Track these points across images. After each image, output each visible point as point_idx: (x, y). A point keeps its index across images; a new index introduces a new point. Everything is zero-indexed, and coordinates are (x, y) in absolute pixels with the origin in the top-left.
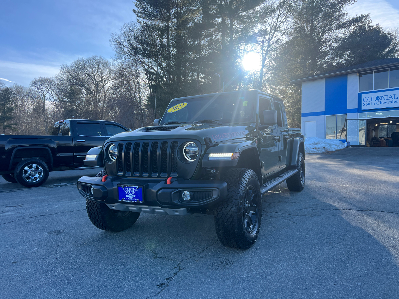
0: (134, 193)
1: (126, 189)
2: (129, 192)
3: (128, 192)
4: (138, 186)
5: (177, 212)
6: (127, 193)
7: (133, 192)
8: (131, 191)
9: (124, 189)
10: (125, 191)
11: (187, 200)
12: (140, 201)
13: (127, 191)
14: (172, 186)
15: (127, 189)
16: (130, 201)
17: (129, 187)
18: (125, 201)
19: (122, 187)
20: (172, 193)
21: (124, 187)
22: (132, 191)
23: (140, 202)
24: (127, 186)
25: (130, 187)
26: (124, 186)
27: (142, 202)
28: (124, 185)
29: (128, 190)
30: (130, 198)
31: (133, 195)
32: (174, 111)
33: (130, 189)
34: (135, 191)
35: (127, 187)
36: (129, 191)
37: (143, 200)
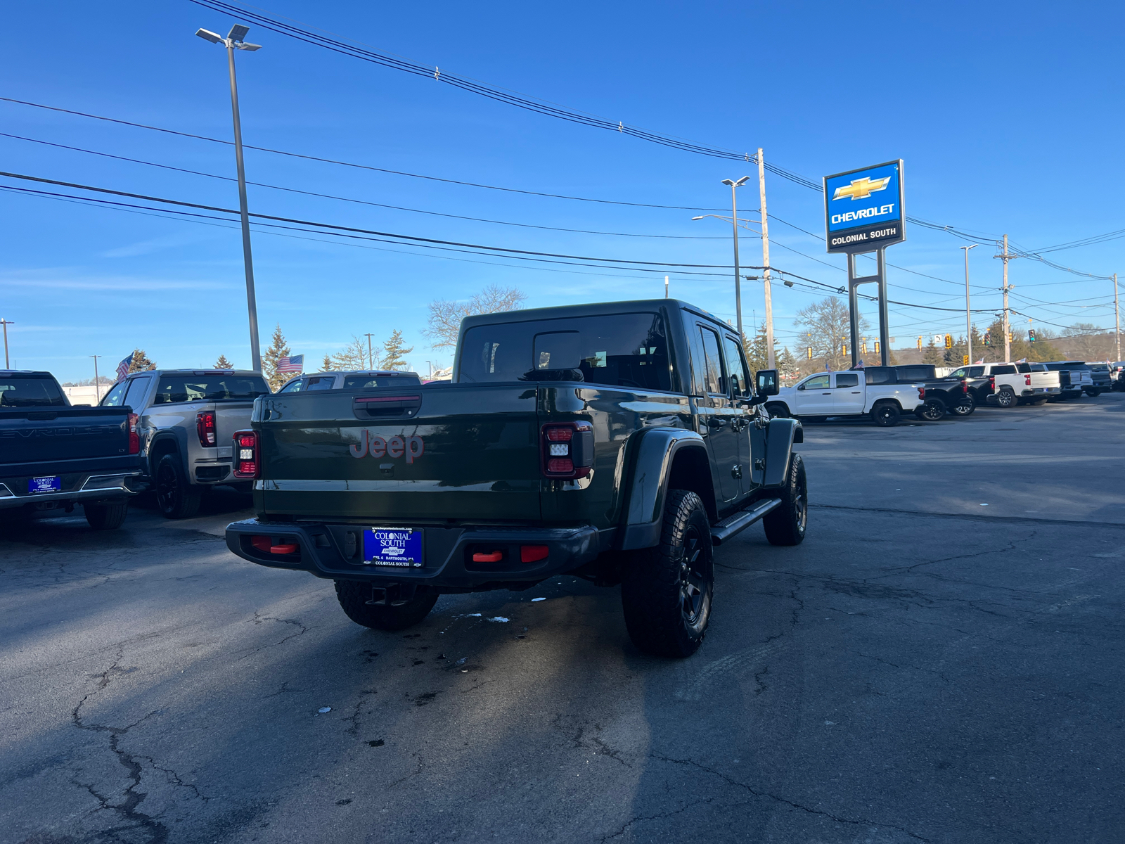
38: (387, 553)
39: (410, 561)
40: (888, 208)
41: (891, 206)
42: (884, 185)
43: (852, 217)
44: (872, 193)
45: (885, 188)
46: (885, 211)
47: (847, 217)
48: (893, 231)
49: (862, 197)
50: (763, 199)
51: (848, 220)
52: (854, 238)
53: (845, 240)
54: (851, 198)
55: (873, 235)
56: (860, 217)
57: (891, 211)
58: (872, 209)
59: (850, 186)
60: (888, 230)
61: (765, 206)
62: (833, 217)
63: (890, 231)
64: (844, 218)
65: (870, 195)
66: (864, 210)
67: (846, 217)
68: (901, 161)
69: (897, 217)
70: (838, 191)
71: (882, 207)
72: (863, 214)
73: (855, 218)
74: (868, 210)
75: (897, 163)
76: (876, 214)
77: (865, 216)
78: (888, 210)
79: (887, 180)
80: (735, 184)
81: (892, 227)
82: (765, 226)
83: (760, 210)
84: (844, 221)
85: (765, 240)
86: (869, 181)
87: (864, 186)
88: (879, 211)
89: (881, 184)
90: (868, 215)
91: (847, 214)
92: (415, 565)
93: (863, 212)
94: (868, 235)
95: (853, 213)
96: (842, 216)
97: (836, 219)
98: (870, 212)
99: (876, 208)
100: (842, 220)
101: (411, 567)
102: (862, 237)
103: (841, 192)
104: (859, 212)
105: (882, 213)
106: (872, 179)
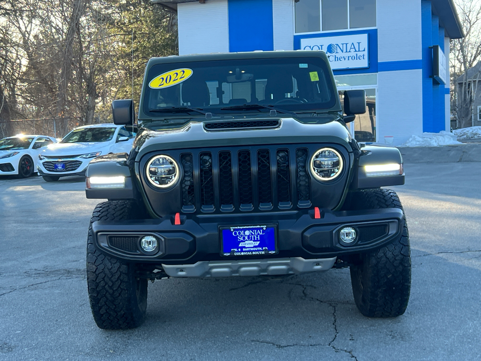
0: (257, 239)
1: (239, 233)
2: (246, 238)
3: (244, 238)
4: (265, 226)
5: (318, 264)
6: (242, 239)
7: (254, 237)
8: (250, 235)
9: (235, 233)
10: (238, 236)
11: (349, 241)
12: (270, 249)
13: (242, 236)
14: (324, 221)
15: (242, 233)
16: (250, 253)
17: (245, 230)
18: (239, 254)
19: (232, 230)
20: (334, 232)
21: (234, 230)
22: (252, 234)
23: (270, 252)
24: (241, 228)
25: (249, 229)
26: (236, 228)
27: (274, 252)
28: (237, 226)
29: (244, 234)
30: (247, 248)
31: (254, 243)
32: (165, 85)
33: (247, 233)
34: (259, 234)
35: (241, 230)
36: (246, 236)
37: (276, 248)
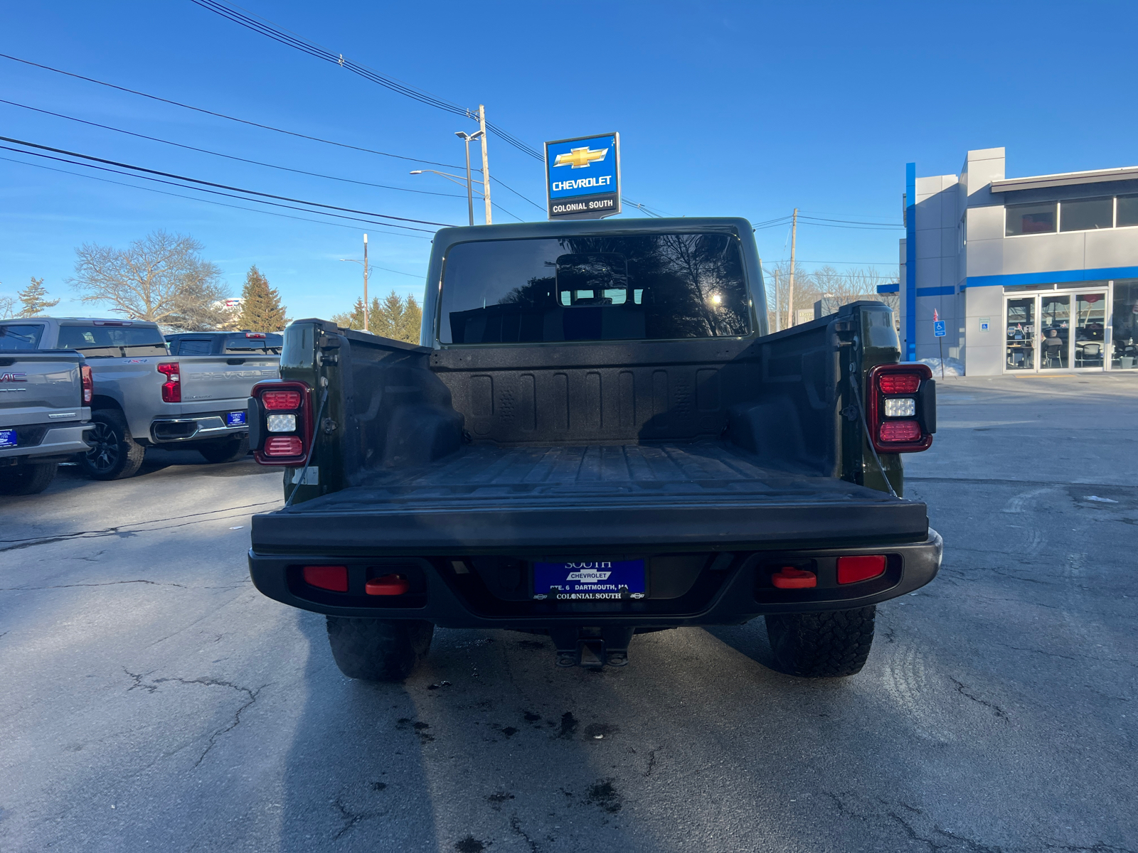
38: (577, 579)
39: (623, 590)
40: (606, 179)
41: (608, 177)
42: (603, 156)
43: (572, 186)
44: (591, 163)
45: (603, 159)
46: (602, 182)
47: (568, 185)
48: (610, 203)
49: (582, 167)
50: (485, 159)
51: (568, 188)
52: (573, 207)
53: (565, 208)
54: (571, 166)
55: (592, 205)
56: (580, 186)
57: (608, 183)
58: (591, 179)
59: (570, 154)
60: (605, 201)
61: (487, 166)
62: (554, 184)
63: (607, 203)
64: (564, 185)
65: (589, 165)
66: (584, 180)
67: (566, 185)
68: (618, 134)
69: (614, 189)
70: (559, 158)
71: (600, 178)
72: (583, 183)
73: (575, 187)
74: (588, 179)
75: (614, 135)
76: (595, 185)
77: (584, 186)
78: (606, 182)
79: (605, 152)
80: (469, 138)
81: (609, 199)
82: (487, 187)
83: (482, 170)
84: (565, 188)
85: (488, 201)
86: (589, 151)
87: (583, 156)
88: (597, 182)
89: (599, 155)
90: (588, 185)
91: (568, 182)
92: (633, 596)
93: (582, 182)
94: (587, 205)
95: (573, 182)
96: (562, 184)
97: (557, 187)
98: (589, 182)
99: (594, 179)
100: (562, 187)
101: (626, 601)
102: (581, 207)
103: (562, 159)
104: (579, 181)
105: (600, 184)
106: (591, 149)
